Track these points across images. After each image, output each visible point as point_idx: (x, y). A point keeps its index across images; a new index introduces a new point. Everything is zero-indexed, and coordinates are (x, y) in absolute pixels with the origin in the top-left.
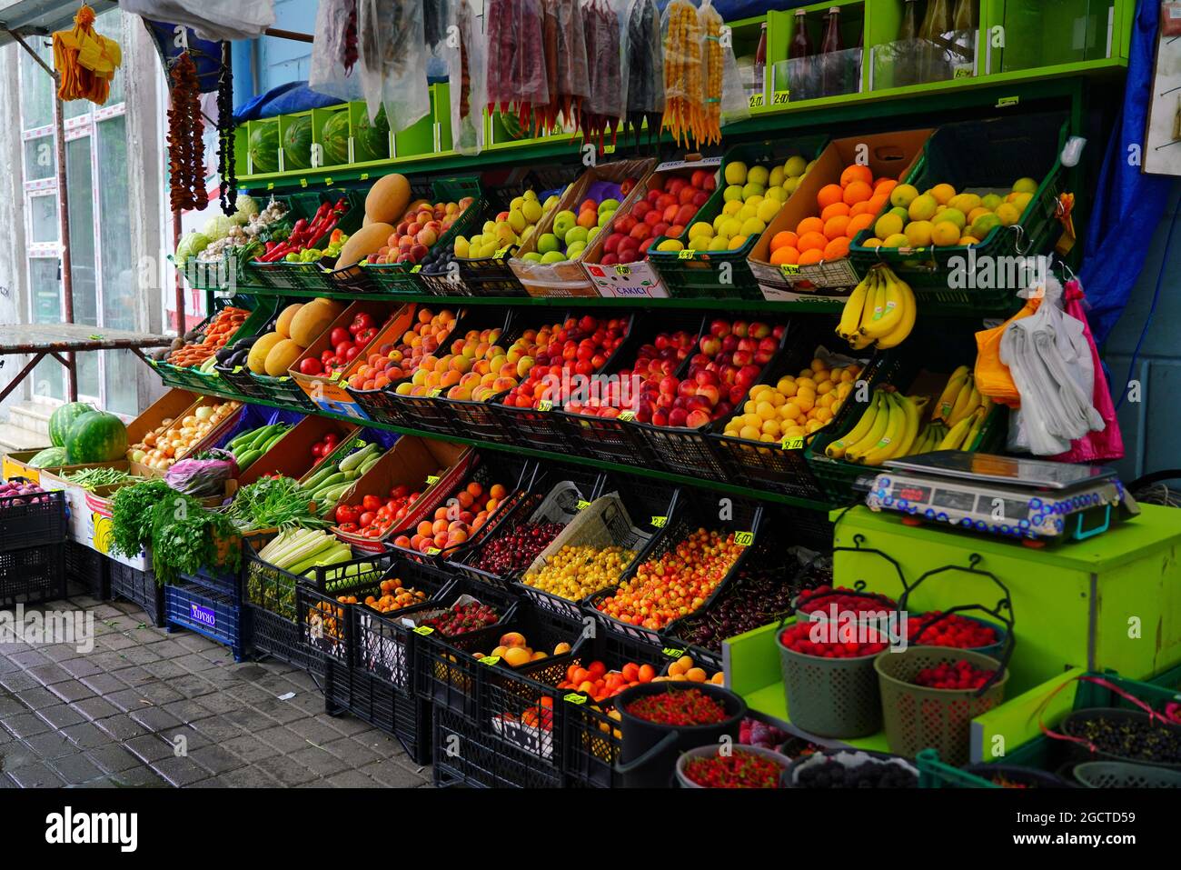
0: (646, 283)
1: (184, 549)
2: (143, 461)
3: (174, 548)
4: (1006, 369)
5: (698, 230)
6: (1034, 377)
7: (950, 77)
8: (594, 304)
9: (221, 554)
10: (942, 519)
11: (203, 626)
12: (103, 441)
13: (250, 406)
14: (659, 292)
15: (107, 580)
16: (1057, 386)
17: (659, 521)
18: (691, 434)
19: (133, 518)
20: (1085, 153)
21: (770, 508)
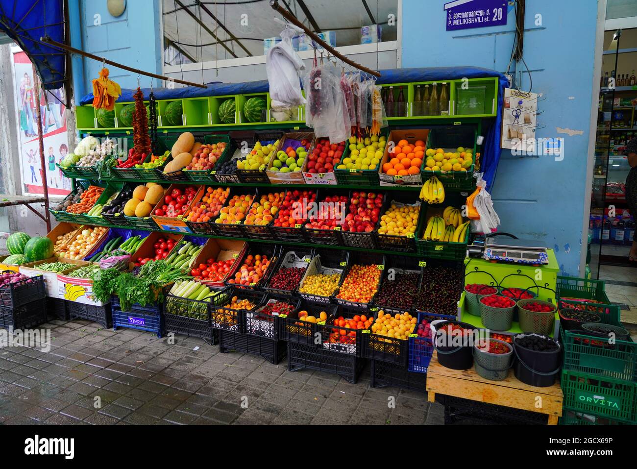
0: (330, 180)
1: (142, 296)
2: (66, 256)
3: (138, 296)
4: (475, 208)
5: (346, 160)
6: (483, 210)
7: (440, 115)
8: (302, 186)
9: (156, 296)
10: (511, 261)
11: (137, 326)
12: (46, 250)
13: (112, 229)
14: (334, 183)
15: (68, 312)
16: (490, 213)
17: (343, 264)
18: (366, 234)
19: (105, 285)
20: (484, 141)
21: (387, 256)
